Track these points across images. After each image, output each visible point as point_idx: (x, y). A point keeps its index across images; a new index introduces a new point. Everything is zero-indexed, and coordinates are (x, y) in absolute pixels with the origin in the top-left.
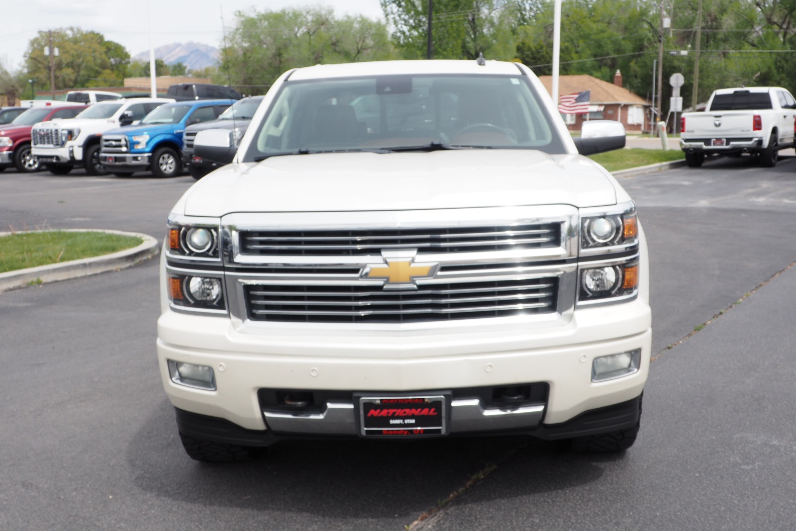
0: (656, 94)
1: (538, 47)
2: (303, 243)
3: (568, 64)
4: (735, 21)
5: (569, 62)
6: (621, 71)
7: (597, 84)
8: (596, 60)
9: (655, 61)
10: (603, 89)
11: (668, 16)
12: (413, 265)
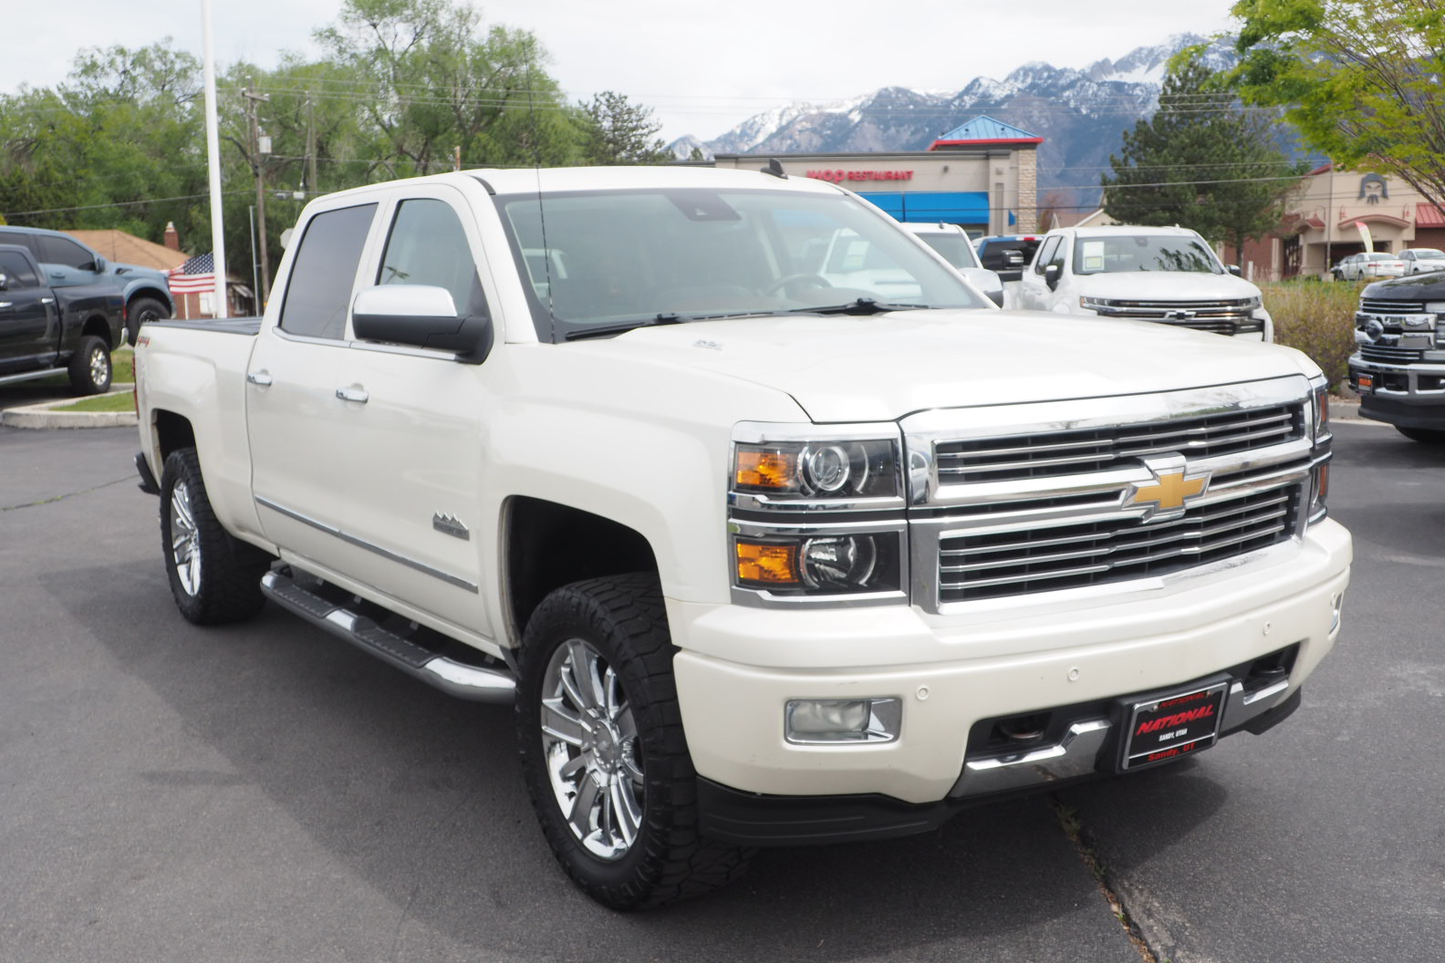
0: (259, 261)
1: (14, 180)
2: (1030, 457)
3: (74, 212)
4: (355, 146)
5: (77, 208)
6: (175, 225)
7: (136, 246)
8: (119, 207)
9: (251, 208)
10: (151, 256)
11: (264, 132)
12: (1186, 478)
